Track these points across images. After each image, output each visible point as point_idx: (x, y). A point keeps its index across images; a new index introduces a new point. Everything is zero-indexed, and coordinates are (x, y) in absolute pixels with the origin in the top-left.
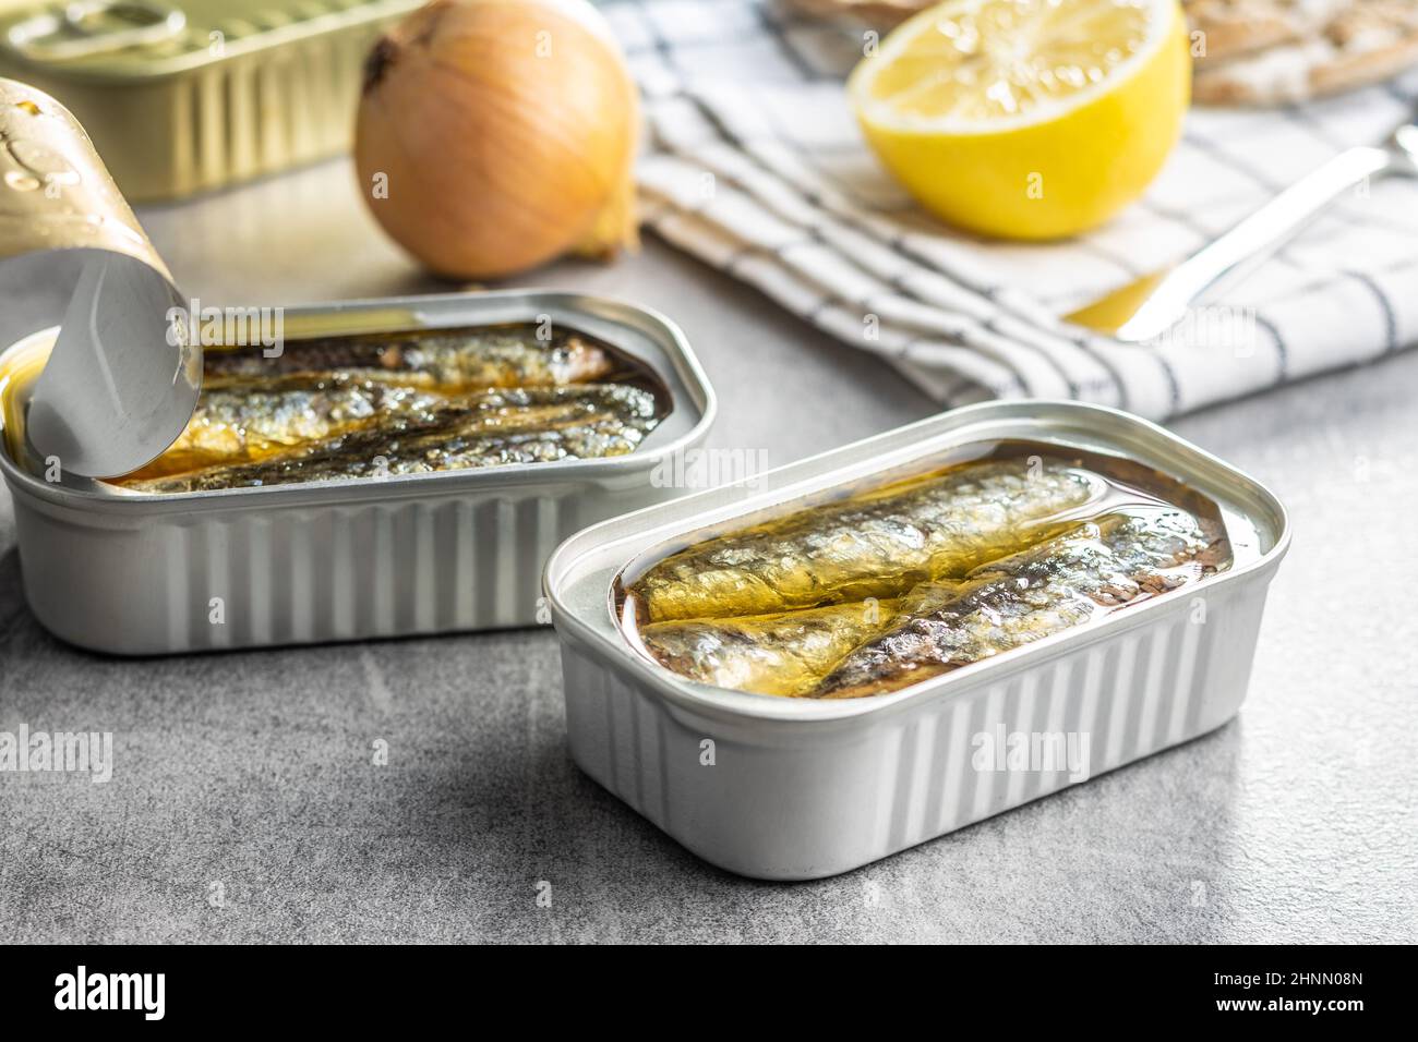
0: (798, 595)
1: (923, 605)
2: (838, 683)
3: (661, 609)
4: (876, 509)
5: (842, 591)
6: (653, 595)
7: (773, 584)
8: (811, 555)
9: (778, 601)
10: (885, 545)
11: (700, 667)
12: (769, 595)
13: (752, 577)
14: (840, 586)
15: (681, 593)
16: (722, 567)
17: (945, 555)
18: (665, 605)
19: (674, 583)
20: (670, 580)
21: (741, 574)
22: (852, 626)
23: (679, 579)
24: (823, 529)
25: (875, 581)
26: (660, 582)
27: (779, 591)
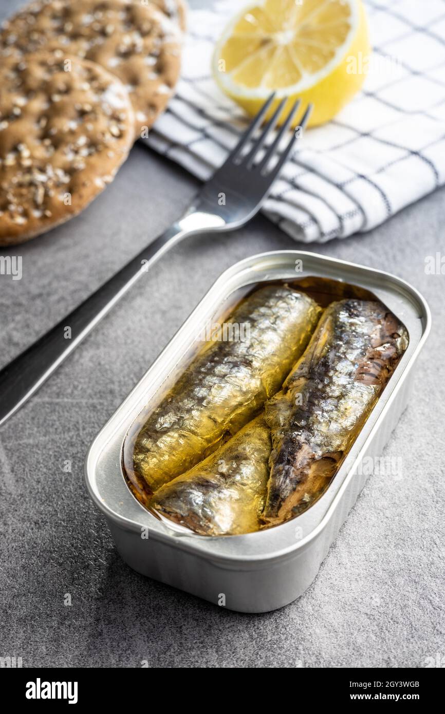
1: (281, 419)
2: (280, 500)
4: (214, 357)
6: (142, 468)
7: (196, 433)
8: (204, 404)
10: (236, 382)
11: (204, 519)
16: (165, 432)
24: (198, 382)
27: (202, 436)
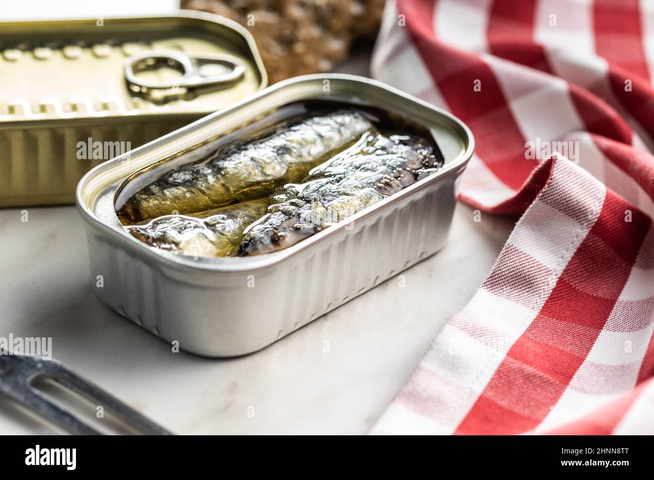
0: (220, 198)
3: (147, 212)
5: (243, 193)
9: (210, 203)
12: (204, 200)
13: (193, 190)
14: (241, 191)
15: (156, 202)
17: (294, 168)
18: (149, 209)
19: (151, 197)
20: (148, 195)
21: (186, 188)
22: (248, 216)
23: (153, 194)
25: (260, 187)
26: (144, 197)
